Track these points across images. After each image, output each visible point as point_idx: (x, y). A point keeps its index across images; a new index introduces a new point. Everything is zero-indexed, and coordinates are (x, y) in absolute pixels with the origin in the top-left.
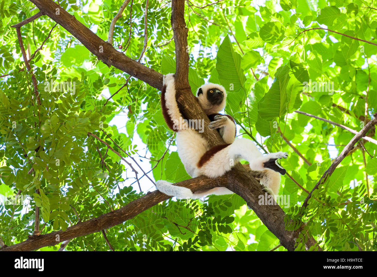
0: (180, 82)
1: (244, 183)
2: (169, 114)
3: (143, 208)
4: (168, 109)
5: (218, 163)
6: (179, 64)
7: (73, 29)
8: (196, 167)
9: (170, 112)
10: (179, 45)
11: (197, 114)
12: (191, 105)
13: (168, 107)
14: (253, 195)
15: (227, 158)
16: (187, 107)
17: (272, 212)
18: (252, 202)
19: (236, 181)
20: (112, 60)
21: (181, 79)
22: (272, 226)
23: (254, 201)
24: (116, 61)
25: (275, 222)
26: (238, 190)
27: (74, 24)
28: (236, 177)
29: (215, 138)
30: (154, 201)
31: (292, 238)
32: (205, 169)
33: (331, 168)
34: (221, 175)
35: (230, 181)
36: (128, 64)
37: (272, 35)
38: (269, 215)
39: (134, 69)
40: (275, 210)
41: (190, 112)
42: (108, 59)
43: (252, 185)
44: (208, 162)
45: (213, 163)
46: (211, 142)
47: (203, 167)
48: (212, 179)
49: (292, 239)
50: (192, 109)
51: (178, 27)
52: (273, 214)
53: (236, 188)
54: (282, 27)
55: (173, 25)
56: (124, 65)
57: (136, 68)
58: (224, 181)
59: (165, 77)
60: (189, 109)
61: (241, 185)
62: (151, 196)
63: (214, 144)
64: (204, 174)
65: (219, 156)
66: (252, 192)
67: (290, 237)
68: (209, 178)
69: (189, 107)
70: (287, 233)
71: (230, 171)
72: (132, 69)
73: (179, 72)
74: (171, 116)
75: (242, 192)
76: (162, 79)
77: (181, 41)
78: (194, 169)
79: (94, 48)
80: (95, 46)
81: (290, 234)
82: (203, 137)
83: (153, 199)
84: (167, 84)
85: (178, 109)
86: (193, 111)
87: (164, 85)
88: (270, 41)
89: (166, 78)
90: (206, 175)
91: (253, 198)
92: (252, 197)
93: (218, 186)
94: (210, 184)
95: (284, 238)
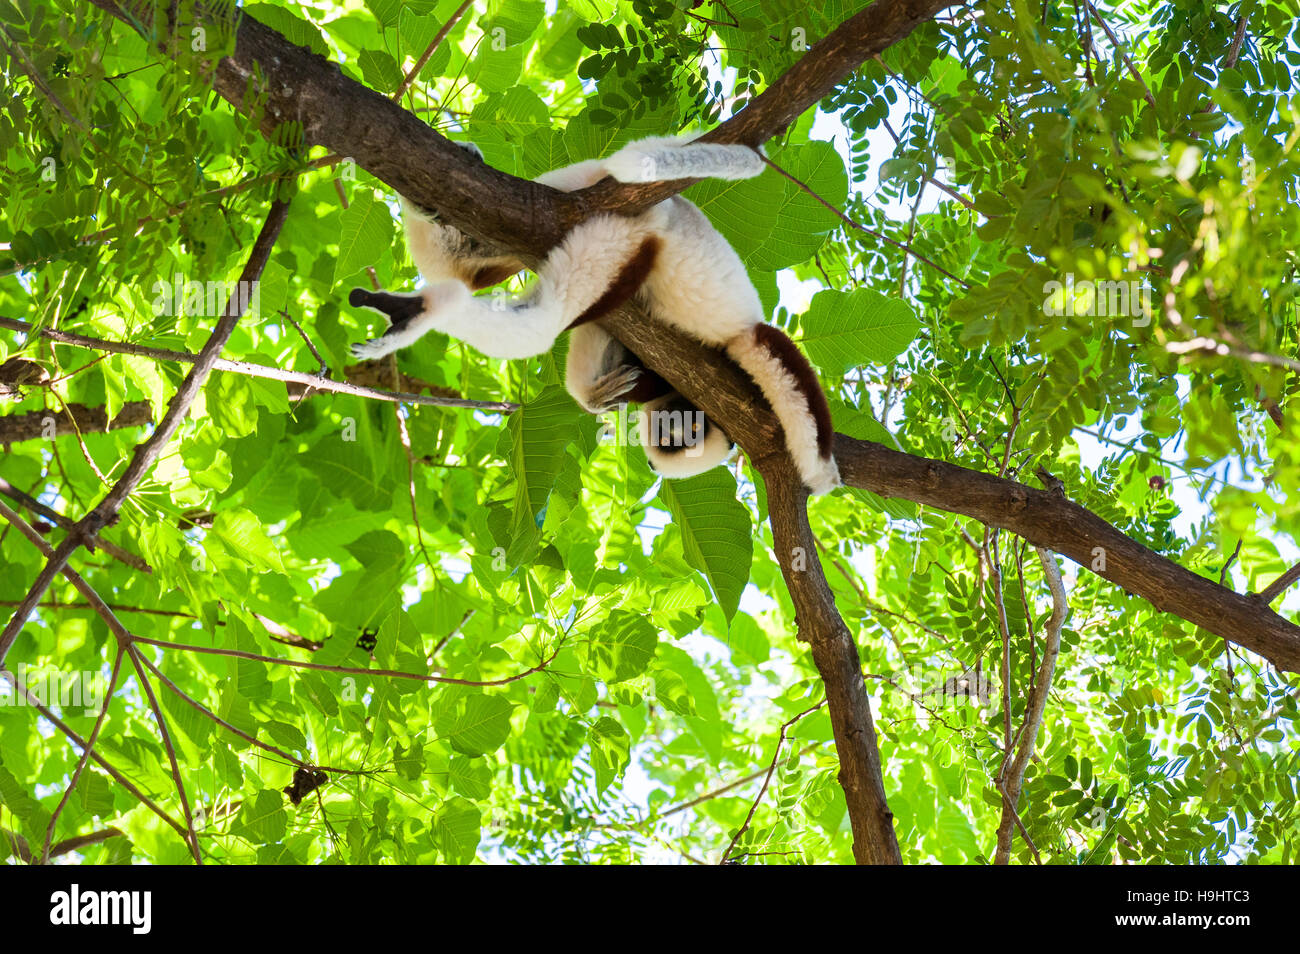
0: (786, 476)
1: (501, 219)
2: (790, 376)
3: (786, 83)
4: (796, 389)
5: (588, 265)
6: (799, 531)
7: (1153, 573)
8: (660, 235)
9: (789, 381)
10: (810, 587)
11: (706, 391)
12: (734, 414)
13: (799, 394)
14: (461, 190)
15: (563, 287)
16: (744, 407)
17: (384, 155)
18: (459, 169)
19: (527, 219)
20: (1014, 500)
21: (784, 486)
22: (373, 115)
23: (454, 174)
24: (1001, 499)
25: (367, 129)
26: (516, 195)
27: (1151, 585)
28: (533, 233)
29: (632, 331)
30: (758, 111)
31: (299, 93)
32: (628, 237)
33: (227, 329)
34: (577, 229)
35: (549, 216)
36: (961, 498)
37: (619, 641)
38: (390, 144)
39: (939, 487)
40: (378, 164)
41: (730, 391)
42: (1027, 500)
43: (474, 218)
44: (625, 261)
45: (605, 263)
46: (641, 318)
47: (639, 240)
48: (602, 213)
49: (298, 91)
50: (727, 405)
51: (828, 642)
52: (379, 151)
53: (525, 198)
54: (595, 669)
55: (846, 644)
56: (971, 492)
57: (932, 491)
58: (566, 212)
59: (834, 481)
60: (736, 401)
61: (509, 213)
62: (773, 121)
63: (629, 312)
64: (632, 220)
65: (591, 289)
66: (467, 200)
67: (304, 96)
68: (611, 212)
69: (737, 408)
70: (319, 104)
71: (551, 248)
72: (945, 484)
73: (794, 505)
74: (780, 371)
75: (500, 191)
76: (844, 474)
77: (810, 602)
78: (670, 227)
79: (1076, 525)
80: (1074, 533)
81: (306, 103)
82: (673, 326)
83: (765, 116)
84: (822, 463)
85: (767, 395)
86: (723, 397)
87: (832, 458)
88: (620, 618)
89: (830, 478)
90: (623, 221)
91: (459, 183)
92: (465, 186)
93: (583, 192)
94: (608, 195)
95: (326, 89)
